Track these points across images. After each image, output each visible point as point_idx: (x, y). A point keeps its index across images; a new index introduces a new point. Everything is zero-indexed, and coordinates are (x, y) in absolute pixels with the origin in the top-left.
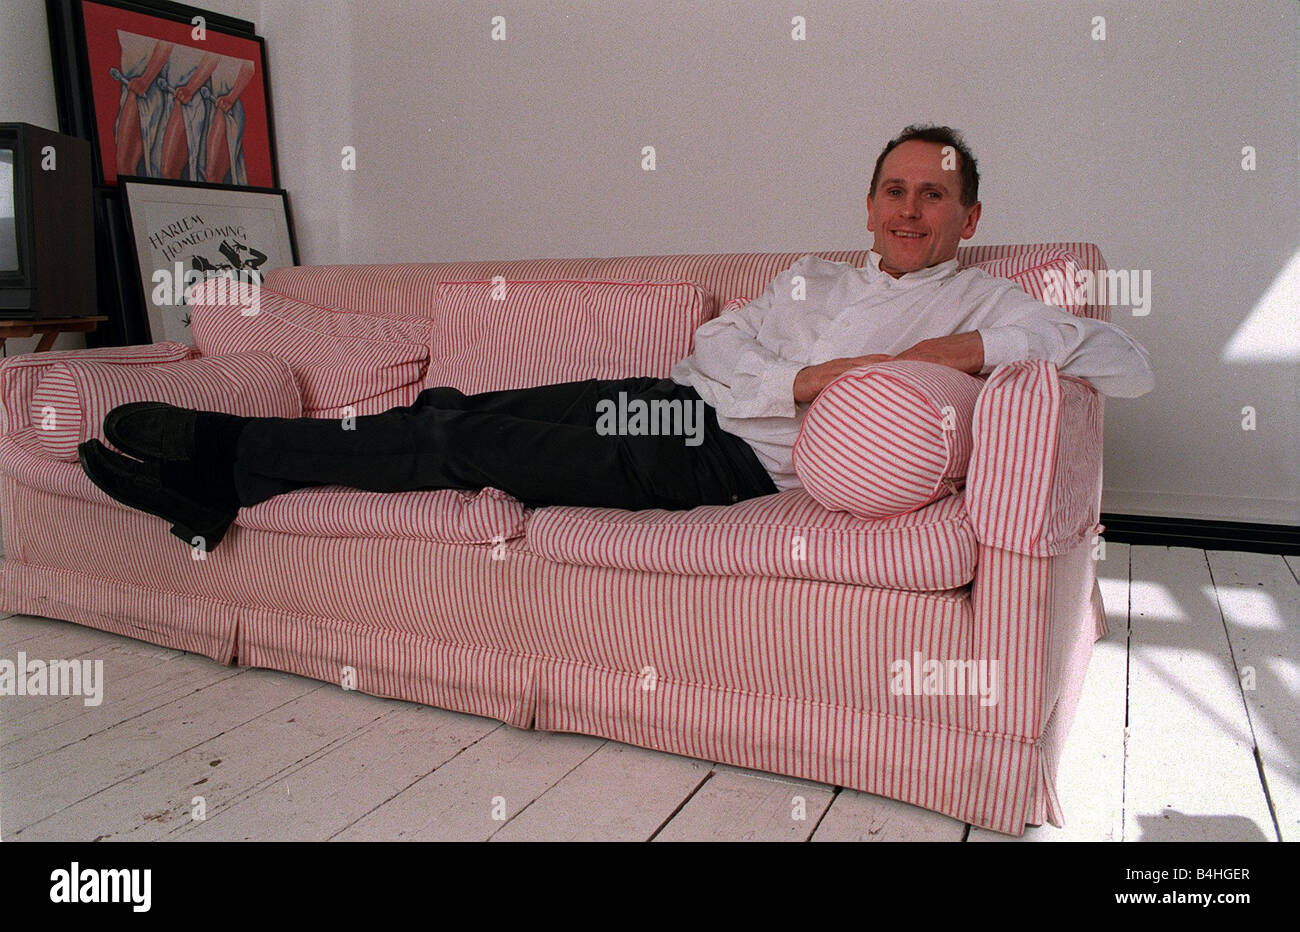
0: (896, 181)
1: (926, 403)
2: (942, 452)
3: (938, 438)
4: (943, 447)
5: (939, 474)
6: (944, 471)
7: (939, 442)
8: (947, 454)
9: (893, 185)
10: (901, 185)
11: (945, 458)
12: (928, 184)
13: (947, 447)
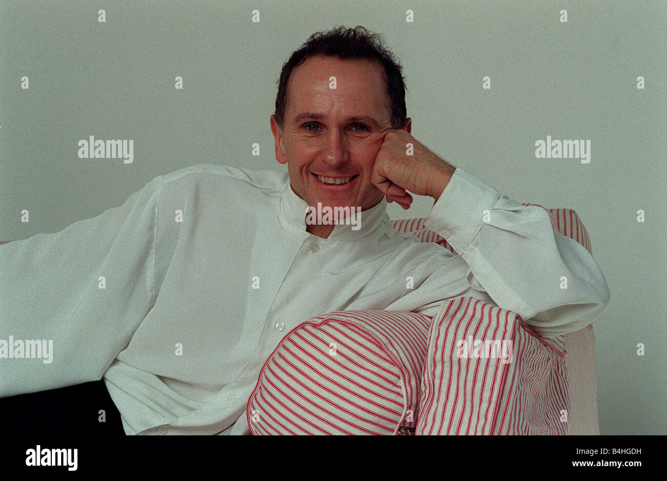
0: (313, 116)
1: (381, 348)
2: (399, 399)
3: (395, 385)
4: (399, 394)
5: (396, 423)
6: (400, 420)
7: (395, 389)
8: (404, 401)
9: (309, 120)
10: (320, 121)
11: (403, 406)
12: (354, 119)
13: (404, 394)
